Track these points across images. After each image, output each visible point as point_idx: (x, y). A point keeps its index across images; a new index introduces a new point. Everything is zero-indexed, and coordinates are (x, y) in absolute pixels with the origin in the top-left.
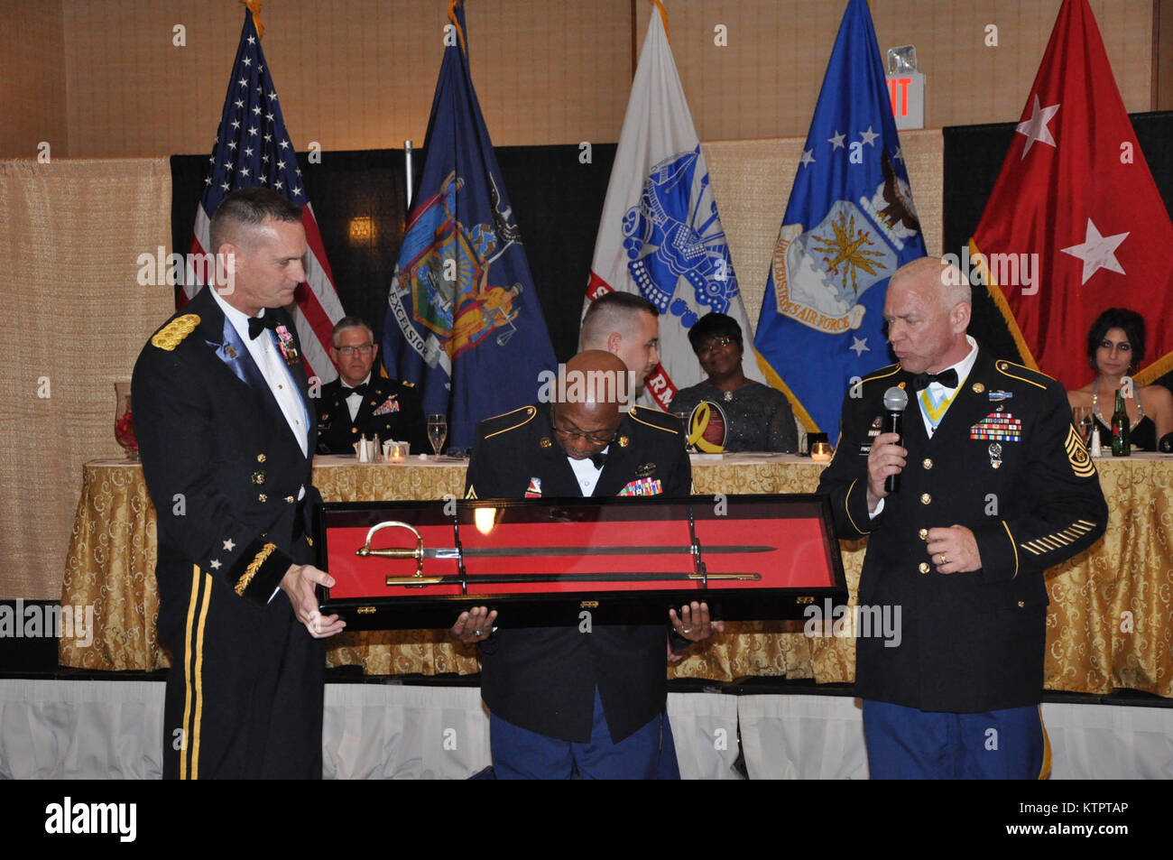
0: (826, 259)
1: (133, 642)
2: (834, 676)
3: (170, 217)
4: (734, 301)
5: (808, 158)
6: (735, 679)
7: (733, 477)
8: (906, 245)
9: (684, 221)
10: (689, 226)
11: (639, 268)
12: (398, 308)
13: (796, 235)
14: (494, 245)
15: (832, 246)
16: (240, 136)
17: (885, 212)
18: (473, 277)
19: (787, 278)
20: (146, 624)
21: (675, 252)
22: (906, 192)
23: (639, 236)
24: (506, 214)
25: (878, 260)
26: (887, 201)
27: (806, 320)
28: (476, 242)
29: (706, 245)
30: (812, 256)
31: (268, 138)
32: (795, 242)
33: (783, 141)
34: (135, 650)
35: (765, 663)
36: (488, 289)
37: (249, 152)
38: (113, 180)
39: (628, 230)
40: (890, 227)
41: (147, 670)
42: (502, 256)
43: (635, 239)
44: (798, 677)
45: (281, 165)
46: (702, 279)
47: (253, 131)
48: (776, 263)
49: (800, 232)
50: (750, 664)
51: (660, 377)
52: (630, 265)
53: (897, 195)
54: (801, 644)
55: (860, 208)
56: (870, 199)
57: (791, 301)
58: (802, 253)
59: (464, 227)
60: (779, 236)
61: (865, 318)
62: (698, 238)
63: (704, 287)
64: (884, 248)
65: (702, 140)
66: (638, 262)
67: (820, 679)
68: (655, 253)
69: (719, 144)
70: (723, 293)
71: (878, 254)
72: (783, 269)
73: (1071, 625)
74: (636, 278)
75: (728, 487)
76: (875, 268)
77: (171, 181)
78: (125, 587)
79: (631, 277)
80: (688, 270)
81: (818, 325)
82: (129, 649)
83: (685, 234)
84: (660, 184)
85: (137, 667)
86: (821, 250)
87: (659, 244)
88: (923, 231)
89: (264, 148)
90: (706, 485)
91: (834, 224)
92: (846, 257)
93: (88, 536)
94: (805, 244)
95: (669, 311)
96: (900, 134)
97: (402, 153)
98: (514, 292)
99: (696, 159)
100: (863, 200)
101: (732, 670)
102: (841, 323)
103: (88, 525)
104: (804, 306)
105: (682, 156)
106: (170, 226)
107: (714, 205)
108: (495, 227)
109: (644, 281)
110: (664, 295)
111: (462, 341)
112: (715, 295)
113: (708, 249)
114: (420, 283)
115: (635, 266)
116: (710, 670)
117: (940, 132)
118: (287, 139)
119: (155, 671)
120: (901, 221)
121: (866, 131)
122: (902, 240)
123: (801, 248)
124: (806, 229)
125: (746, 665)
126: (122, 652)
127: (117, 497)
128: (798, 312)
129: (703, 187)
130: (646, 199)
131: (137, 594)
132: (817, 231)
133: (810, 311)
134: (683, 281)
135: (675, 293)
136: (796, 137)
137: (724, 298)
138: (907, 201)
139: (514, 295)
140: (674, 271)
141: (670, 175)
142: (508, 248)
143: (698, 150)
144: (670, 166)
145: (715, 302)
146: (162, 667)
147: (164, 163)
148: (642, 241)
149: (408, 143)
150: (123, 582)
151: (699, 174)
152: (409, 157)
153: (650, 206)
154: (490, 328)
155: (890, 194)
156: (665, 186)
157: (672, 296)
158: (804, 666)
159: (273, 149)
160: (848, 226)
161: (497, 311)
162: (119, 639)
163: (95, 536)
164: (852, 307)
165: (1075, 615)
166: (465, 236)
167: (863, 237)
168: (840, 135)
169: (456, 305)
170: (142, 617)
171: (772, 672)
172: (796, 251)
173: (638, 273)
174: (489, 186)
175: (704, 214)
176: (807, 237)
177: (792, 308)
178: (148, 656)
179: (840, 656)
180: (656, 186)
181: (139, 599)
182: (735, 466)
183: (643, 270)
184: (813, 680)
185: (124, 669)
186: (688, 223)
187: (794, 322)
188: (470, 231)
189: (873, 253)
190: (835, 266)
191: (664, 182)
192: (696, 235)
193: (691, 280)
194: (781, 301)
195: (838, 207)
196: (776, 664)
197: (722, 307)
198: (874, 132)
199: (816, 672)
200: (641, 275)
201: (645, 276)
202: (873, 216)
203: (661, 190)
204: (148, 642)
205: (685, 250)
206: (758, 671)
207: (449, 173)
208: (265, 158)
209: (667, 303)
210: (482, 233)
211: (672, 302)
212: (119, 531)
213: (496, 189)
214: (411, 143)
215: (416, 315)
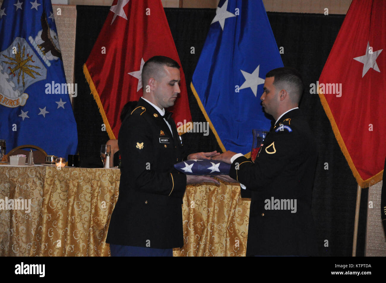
0: (9, 68)
5: (3, 13)
8: (52, 64)
15: (13, 61)
17: (42, 46)
22: (54, 36)
25: (37, 70)
26: (43, 40)
30: (2, 66)
40: (44, 54)
55: (29, 42)
56: (34, 38)
61: (28, 100)
64: (41, 65)
71: (37, 67)
73: (81, 252)
76: (34, 74)
81: (3, 102)
86: (7, 62)
88: (63, 59)
92: (20, 67)
96: (53, 6)
100: (30, 38)
102: (15, 103)
117: (75, 7)
120: (50, 51)
121: (34, 2)
122: (50, 61)
132: (5, 52)
155: (45, 36)
160: (22, 51)
164: (22, 94)
165: (84, 246)
167: (29, 58)
189: (34, 67)
190: (14, 71)
195: (17, 40)
198: (38, 3)
202: (35, 47)
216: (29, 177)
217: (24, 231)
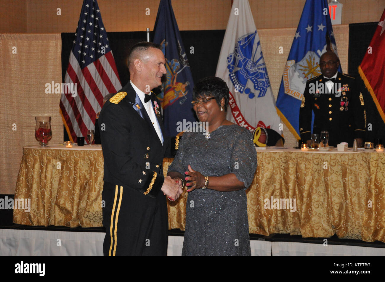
0: (304, 73)
1: (40, 214)
2: (309, 235)
3: (61, 55)
4: (268, 89)
5: (298, 35)
6: (270, 235)
7: (270, 157)
9: (250, 59)
10: (252, 61)
11: (233, 76)
13: (292, 64)
14: (179, 67)
15: (306, 69)
16: (86, 26)
18: (171, 79)
19: (289, 80)
20: (46, 208)
21: (247, 70)
22: (335, 48)
23: (233, 64)
24: (184, 56)
27: (296, 96)
28: (172, 66)
29: (259, 68)
30: (298, 72)
31: (96, 26)
32: (292, 67)
33: (288, 29)
34: (41, 218)
35: (281, 228)
36: (177, 83)
37: (89, 31)
38: (40, 42)
39: (229, 62)
41: (45, 226)
42: (182, 71)
43: (231, 65)
44: (295, 235)
45: (101, 36)
46: (256, 81)
47: (91, 24)
48: (285, 75)
49: (294, 63)
50: (276, 229)
51: (240, 117)
52: (230, 75)
53: (331, 49)
54: (296, 222)
55: (317, 54)
56: (321, 51)
57: (290, 89)
58: (295, 71)
59: (168, 60)
60: (286, 65)
62: (255, 65)
63: (257, 83)
65: (257, 29)
66: (232, 74)
67: (304, 236)
68: (239, 71)
69: (264, 30)
70: (264, 86)
72: (287, 77)
74: (232, 80)
75: (268, 160)
77: (61, 42)
78: (38, 194)
79: (230, 79)
80: (251, 77)
81: (300, 98)
82: (39, 218)
83: (251, 64)
84: (241, 45)
85: (42, 225)
86: (302, 70)
87: (240, 67)
89: (94, 30)
90: (260, 160)
91: (307, 60)
92: (312, 73)
93: (24, 174)
94: (296, 67)
96: (333, 26)
97: (145, 33)
98: (186, 84)
99: (255, 35)
100: (318, 51)
101: (269, 232)
103: (24, 170)
104: (295, 91)
105: (250, 34)
106: (61, 59)
107: (261, 53)
108: (179, 61)
109: (235, 81)
110: (242, 86)
111: (167, 103)
112: (261, 86)
115: (232, 75)
116: (260, 231)
117: (348, 26)
118: (103, 27)
119: (49, 226)
121: (320, 25)
123: (294, 69)
124: (296, 62)
125: (274, 229)
126: (36, 219)
127: (35, 160)
128: (293, 93)
129: (258, 46)
130: (236, 51)
131: (42, 197)
132: (300, 63)
133: (297, 93)
134: (249, 81)
135: (246, 86)
136: (292, 27)
137: (265, 88)
138: (335, 51)
139: (186, 86)
140: (246, 77)
141: (245, 42)
142: (184, 69)
143: (256, 32)
144: (245, 38)
145: (261, 89)
146: (51, 225)
147: (59, 36)
148: (234, 66)
149: (148, 29)
150: (37, 192)
151: (256, 41)
152: (148, 34)
153: (237, 53)
154: (177, 98)
155: (328, 49)
156: (244, 45)
157: (245, 86)
158: (297, 230)
159: (98, 31)
160: (312, 61)
161: (180, 91)
162: (35, 214)
163: (27, 175)
166: (168, 64)
167: (318, 65)
168: (310, 26)
169: (165, 89)
170: (44, 206)
171: (284, 232)
172: (292, 70)
173: (232, 78)
174: (177, 45)
175: (258, 56)
176: (296, 65)
177: (290, 92)
178: (46, 221)
179: (312, 227)
180: (240, 45)
181: (43, 199)
182: (271, 153)
183: (234, 77)
184: (301, 236)
185: (37, 225)
186: (252, 59)
187: (291, 97)
188: (170, 62)
190: (307, 76)
191: (243, 44)
192: (255, 64)
193: (252, 81)
194: (286, 89)
195: (309, 54)
196: (286, 229)
197: (264, 91)
198: (323, 25)
199: (302, 233)
200: (234, 79)
201: (235, 79)
203: (242, 47)
204: (46, 215)
205: (250, 70)
206: (279, 231)
207: (162, 40)
208: (95, 34)
209: (243, 89)
210: (174, 63)
212: (36, 173)
213: (180, 46)
214: (149, 29)
216: (357, 161)
217: (356, 202)
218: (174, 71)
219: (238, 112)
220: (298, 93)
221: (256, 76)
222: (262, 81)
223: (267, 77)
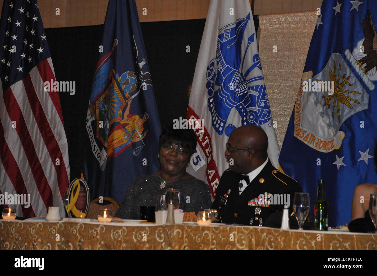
0: (324, 97)
5: (320, 23)
9: (238, 68)
10: (241, 72)
12: (90, 130)
13: (309, 79)
14: (136, 86)
16: (14, 13)
17: (362, 61)
19: (301, 111)
24: (142, 64)
26: (365, 53)
27: (309, 142)
28: (123, 84)
29: (248, 85)
30: (315, 95)
31: (28, 14)
36: (129, 116)
37: (18, 24)
39: (209, 75)
40: (366, 72)
43: (212, 82)
45: (33, 32)
46: (246, 111)
47: (21, 10)
49: (311, 77)
52: (208, 100)
55: (345, 57)
56: (352, 51)
57: (301, 128)
58: (311, 93)
59: (116, 73)
61: (344, 141)
62: (244, 80)
63: (246, 116)
64: (360, 89)
66: (212, 98)
70: (256, 120)
71: (355, 93)
76: (352, 103)
80: (237, 103)
83: (238, 78)
84: (223, 42)
89: (26, 21)
91: (330, 71)
92: (335, 95)
95: (224, 132)
98: (144, 119)
99: (246, 24)
100: (347, 52)
102: (330, 145)
104: (308, 132)
107: (256, 57)
108: (137, 74)
109: (213, 111)
110: (221, 121)
111: (110, 151)
112: (252, 122)
113: (249, 88)
114: (101, 112)
120: (375, 68)
122: (374, 83)
124: (314, 74)
128: (305, 136)
129: (249, 44)
132: (320, 76)
134: (234, 111)
135: (228, 120)
137: (258, 124)
139: (144, 121)
140: (229, 105)
141: (231, 35)
142: (141, 88)
143: (249, 17)
144: (232, 29)
151: (247, 34)
153: (217, 57)
154: (130, 143)
155: (368, 47)
156: (227, 43)
157: (225, 122)
159: (30, 22)
160: (337, 71)
161: (134, 131)
164: (336, 133)
166: (117, 80)
167: (346, 81)
168: (339, 3)
174: (133, 45)
175: (250, 62)
177: (301, 133)
180: (221, 43)
183: (213, 104)
186: (240, 70)
188: (121, 76)
189: (352, 92)
190: (328, 102)
191: (227, 40)
192: (244, 78)
193: (240, 111)
195: (333, 58)
201: (214, 108)
202: (353, 64)
203: (224, 46)
205: (237, 90)
208: (27, 28)
209: (223, 127)
210: (128, 78)
211: (227, 125)
213: (136, 47)
215: (98, 134)
218: (127, 94)
219: (214, 171)
220: (312, 137)
221: (245, 103)
222: (254, 112)
223: (262, 104)
